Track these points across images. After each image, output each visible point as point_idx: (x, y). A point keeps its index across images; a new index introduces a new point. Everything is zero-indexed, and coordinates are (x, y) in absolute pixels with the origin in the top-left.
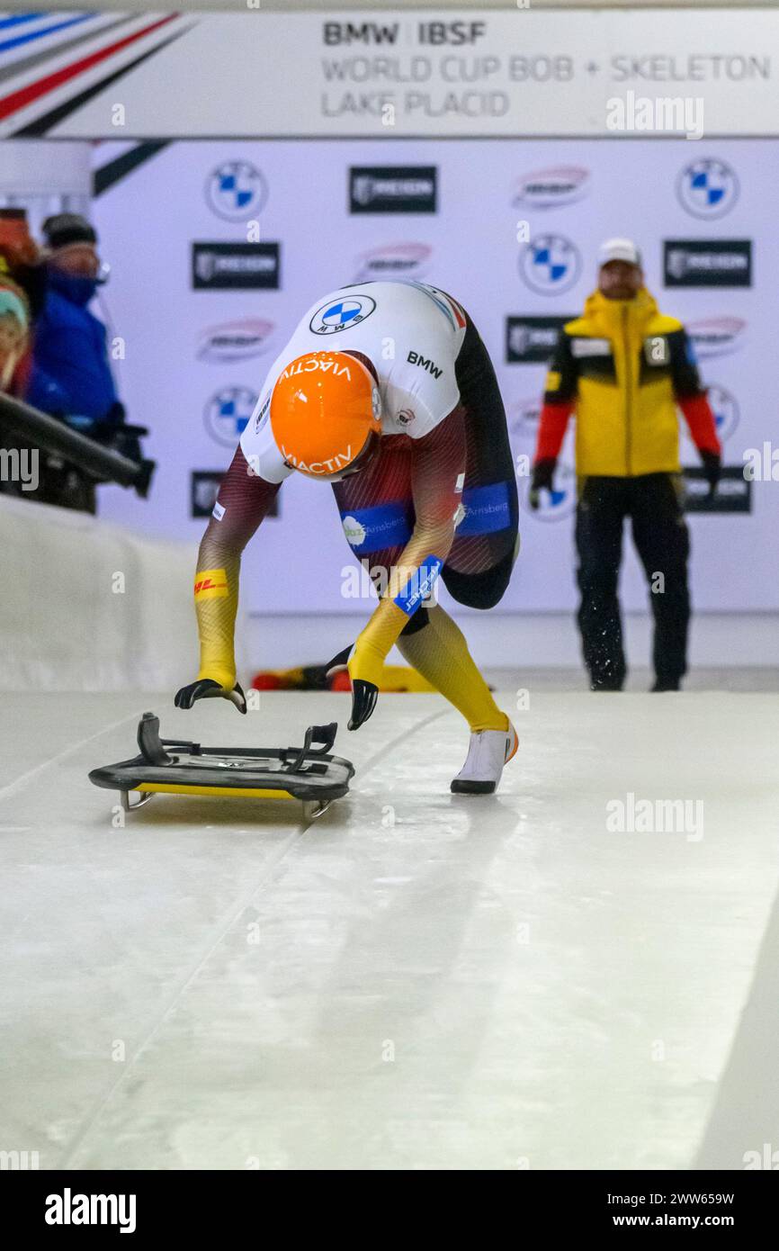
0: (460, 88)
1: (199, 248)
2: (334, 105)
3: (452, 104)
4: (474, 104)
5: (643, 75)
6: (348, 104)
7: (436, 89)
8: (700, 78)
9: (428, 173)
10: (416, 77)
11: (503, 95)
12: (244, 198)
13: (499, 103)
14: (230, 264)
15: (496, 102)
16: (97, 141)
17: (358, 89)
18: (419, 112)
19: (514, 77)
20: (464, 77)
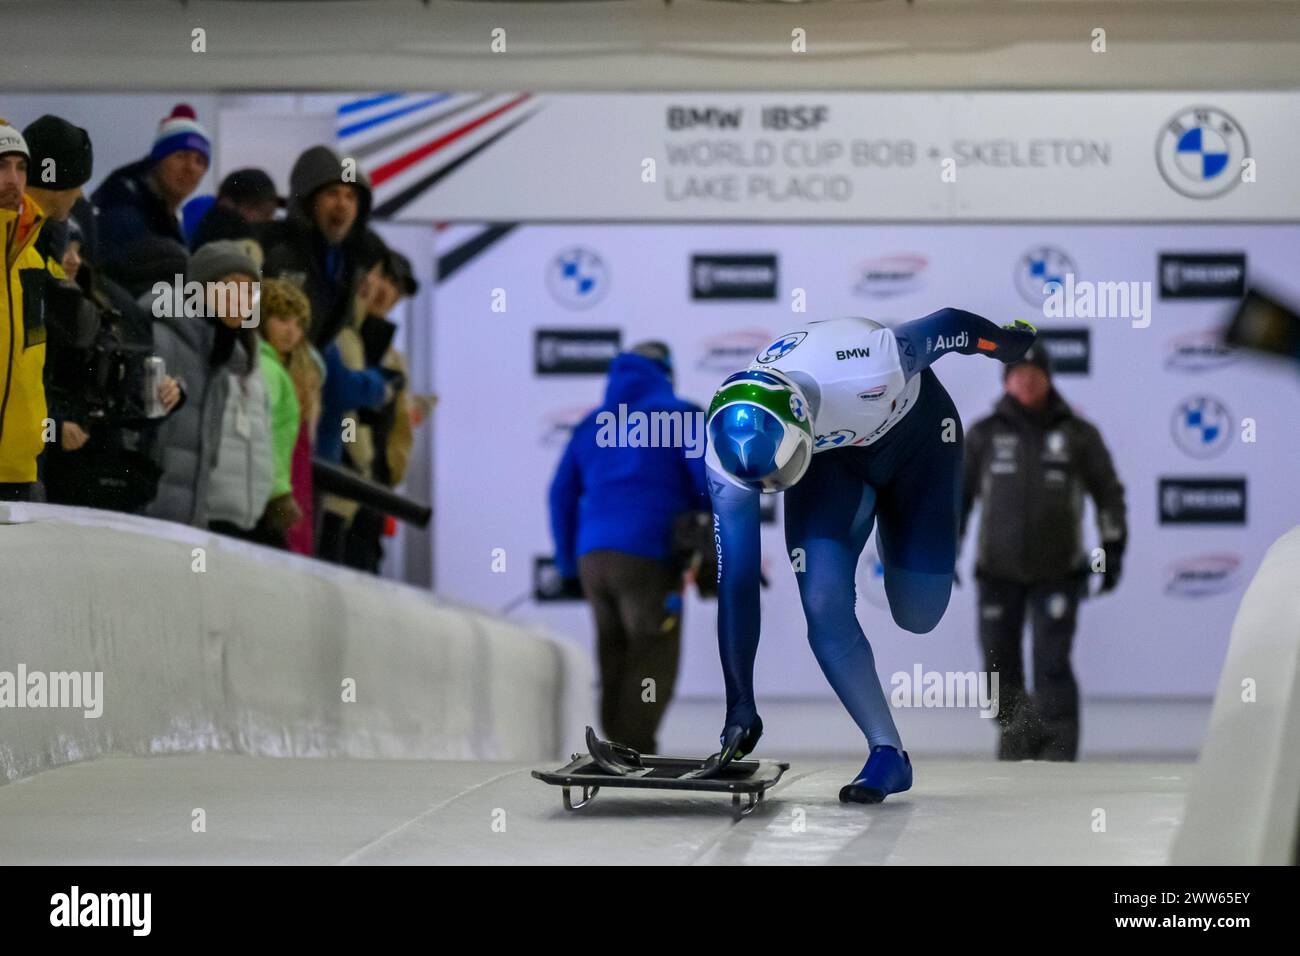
0: (803, 173)
1: (543, 335)
2: (679, 187)
3: (796, 189)
4: (817, 188)
5: (986, 162)
6: (692, 189)
7: (780, 174)
8: (1042, 165)
9: (768, 261)
10: (760, 162)
11: (846, 181)
12: (586, 285)
13: (841, 187)
14: (572, 350)
15: (837, 188)
16: (442, 226)
17: (702, 174)
18: (762, 197)
19: (856, 162)
20: (808, 162)
